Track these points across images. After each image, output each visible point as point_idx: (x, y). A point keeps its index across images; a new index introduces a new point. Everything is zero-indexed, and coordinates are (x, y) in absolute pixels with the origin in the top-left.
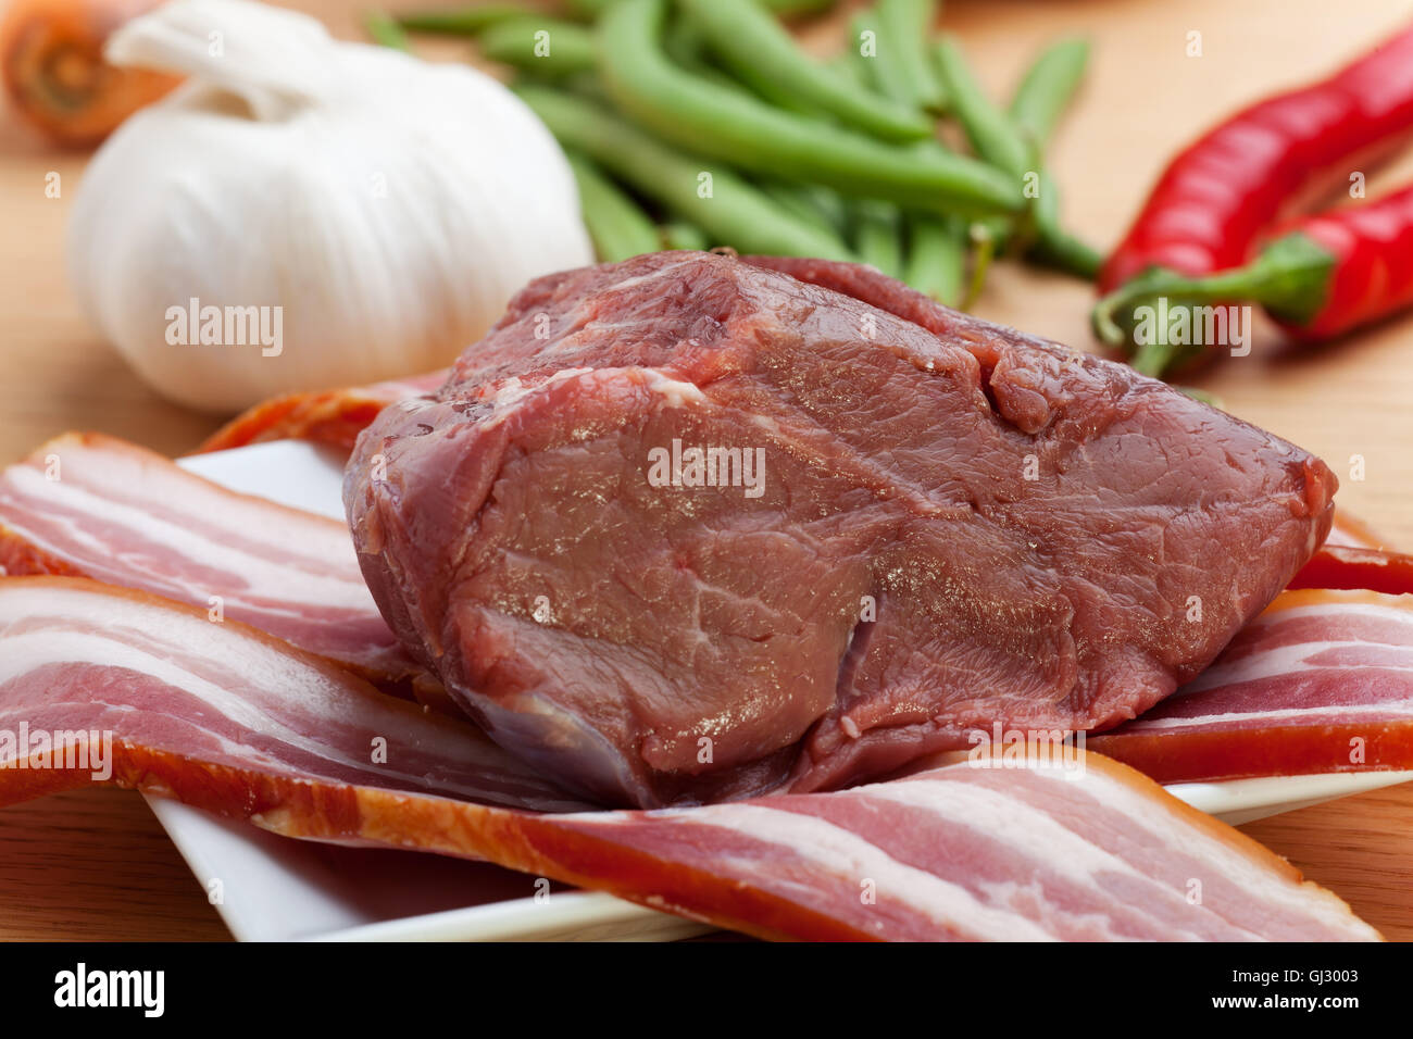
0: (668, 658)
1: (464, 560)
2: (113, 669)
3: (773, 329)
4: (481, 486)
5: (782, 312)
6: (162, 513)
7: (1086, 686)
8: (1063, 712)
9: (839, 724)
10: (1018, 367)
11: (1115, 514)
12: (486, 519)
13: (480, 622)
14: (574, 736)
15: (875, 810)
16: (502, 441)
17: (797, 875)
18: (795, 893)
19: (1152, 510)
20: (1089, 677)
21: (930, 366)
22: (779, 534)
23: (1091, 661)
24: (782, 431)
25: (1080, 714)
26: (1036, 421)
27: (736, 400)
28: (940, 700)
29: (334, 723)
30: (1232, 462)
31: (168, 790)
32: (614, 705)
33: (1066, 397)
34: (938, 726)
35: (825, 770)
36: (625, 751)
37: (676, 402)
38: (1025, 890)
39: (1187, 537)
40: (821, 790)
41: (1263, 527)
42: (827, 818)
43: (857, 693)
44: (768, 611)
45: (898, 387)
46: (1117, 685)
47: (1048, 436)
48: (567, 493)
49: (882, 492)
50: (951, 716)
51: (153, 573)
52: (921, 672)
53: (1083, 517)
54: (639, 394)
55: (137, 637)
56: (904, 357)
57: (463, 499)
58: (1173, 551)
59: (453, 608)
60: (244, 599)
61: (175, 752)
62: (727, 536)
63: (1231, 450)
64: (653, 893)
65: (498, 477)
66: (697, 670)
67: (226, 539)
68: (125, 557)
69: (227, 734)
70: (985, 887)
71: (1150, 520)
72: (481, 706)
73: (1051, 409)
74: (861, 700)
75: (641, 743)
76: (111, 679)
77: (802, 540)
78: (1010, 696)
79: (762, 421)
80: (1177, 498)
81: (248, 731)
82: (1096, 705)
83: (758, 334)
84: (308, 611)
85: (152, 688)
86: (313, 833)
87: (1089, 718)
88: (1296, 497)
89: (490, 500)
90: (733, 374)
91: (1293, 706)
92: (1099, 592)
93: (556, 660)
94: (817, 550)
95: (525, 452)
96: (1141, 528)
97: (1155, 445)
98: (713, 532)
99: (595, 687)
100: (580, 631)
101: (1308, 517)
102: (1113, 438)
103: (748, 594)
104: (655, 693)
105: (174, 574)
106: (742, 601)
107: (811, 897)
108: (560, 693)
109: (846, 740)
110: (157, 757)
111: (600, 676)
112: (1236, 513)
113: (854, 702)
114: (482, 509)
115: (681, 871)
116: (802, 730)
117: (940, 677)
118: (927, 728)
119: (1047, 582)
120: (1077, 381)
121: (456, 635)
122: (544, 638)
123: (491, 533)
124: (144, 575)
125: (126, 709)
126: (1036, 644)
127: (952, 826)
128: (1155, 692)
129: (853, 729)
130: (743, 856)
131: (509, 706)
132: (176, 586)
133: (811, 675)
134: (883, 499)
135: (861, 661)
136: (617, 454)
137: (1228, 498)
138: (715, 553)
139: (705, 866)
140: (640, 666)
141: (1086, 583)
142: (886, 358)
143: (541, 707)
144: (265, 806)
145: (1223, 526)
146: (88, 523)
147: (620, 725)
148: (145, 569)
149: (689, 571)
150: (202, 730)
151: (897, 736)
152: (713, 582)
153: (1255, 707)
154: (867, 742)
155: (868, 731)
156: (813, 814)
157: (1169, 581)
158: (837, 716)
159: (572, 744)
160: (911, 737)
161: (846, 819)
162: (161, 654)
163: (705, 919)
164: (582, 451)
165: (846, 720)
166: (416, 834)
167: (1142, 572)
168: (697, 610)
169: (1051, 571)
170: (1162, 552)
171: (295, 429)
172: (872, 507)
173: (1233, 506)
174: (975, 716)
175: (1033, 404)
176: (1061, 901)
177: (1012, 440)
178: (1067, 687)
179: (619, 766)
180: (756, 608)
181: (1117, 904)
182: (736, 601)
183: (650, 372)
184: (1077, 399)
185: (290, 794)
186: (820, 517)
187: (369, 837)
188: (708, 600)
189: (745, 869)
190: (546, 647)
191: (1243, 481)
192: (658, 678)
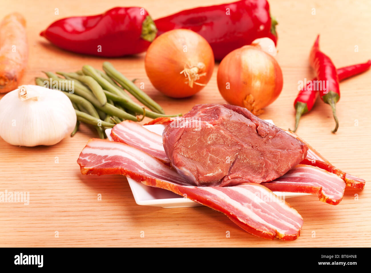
0: (204, 165)
1: (175, 147)
2: (125, 157)
3: (225, 118)
4: (179, 136)
5: (227, 116)
6: (139, 133)
7: (266, 175)
8: (262, 179)
9: (228, 177)
10: (262, 127)
11: (273, 150)
12: (179, 141)
13: (177, 156)
14: (188, 174)
15: (229, 191)
16: (183, 130)
17: (216, 199)
18: (215, 201)
19: (279, 150)
20: (266, 174)
21: (248, 125)
22: (222, 148)
23: (267, 171)
24: (225, 133)
25: (264, 179)
26: (263, 135)
27: (218, 128)
28: (243, 175)
29: (157, 169)
30: (292, 144)
31: (129, 176)
32: (195, 170)
33: (268, 132)
34: (242, 179)
35: (225, 183)
36: (196, 177)
37: (209, 127)
38: (249, 204)
39: (283, 155)
40: (223, 187)
41: (295, 154)
42: (222, 191)
43: (231, 173)
44: (219, 159)
45: (243, 128)
46: (270, 176)
47: (265, 138)
48: (192, 139)
49: (239, 143)
50: (245, 178)
51: (136, 143)
52: (241, 170)
53: (268, 150)
54: (204, 125)
55: (130, 153)
56: (244, 124)
57: (176, 138)
58: (281, 156)
59: (173, 154)
60: (149, 148)
61: (131, 171)
62: (215, 148)
63: (292, 142)
64: (195, 199)
65: (182, 135)
66: (208, 167)
67: (148, 138)
68: (132, 140)
69: (140, 169)
70: (243, 203)
71: (278, 152)
72: (176, 168)
73: (266, 134)
74: (232, 174)
75: (198, 176)
76: (124, 159)
77: (226, 149)
78: (254, 176)
79: (222, 131)
80: (283, 148)
81: (143, 169)
82: (266, 178)
83: (223, 118)
84: (158, 151)
85: (130, 161)
86: (149, 185)
87: (265, 180)
88: (301, 150)
89: (180, 138)
90: (218, 124)
91: (295, 182)
92: (269, 162)
93: (187, 163)
94: (228, 151)
95: (186, 132)
96: (277, 153)
97: (281, 141)
98: (213, 147)
99: (192, 167)
100: (192, 159)
101: (303, 153)
102: (275, 139)
103: (217, 157)
104: (201, 169)
105: (139, 143)
106: (216, 157)
107: (217, 202)
108: (187, 167)
109: (229, 179)
110: (128, 172)
111: (193, 166)
112: (291, 152)
113: (231, 174)
114: (179, 139)
115: (199, 197)
116: (223, 177)
117: (244, 171)
118: (241, 179)
119: (262, 159)
120: (270, 130)
121: (173, 157)
122: (186, 159)
123: (180, 143)
124: (134, 143)
125: (126, 164)
126: (259, 168)
127: (240, 194)
128: (276, 177)
129: (230, 178)
130: (209, 195)
131: (179, 168)
132: (139, 145)
133: (225, 169)
134: (239, 145)
135: (232, 168)
136: (200, 134)
137: (290, 149)
138: (213, 150)
139: (203, 196)
140: (199, 165)
141: (267, 160)
142: (242, 124)
143: (184, 169)
144: (143, 180)
145: (289, 153)
146: (128, 134)
147: (196, 173)
148: (135, 142)
149: (208, 152)
150: (136, 168)
151: (236, 179)
152: (212, 154)
153: (290, 181)
154: (232, 180)
155: (232, 178)
156: (220, 191)
157: (280, 161)
158: (228, 176)
159: (188, 175)
160: (238, 180)
161: (225, 192)
162: (133, 156)
163: (202, 204)
164: (194, 132)
165: (229, 176)
166: (164, 187)
167: (276, 159)
168: (209, 158)
169: (263, 158)
170: (279, 156)
171: (161, 123)
172: (237, 146)
173: (291, 151)
174: (248, 178)
175: (263, 133)
176: (254, 206)
177: (259, 137)
178: (263, 175)
179: (195, 179)
180: (218, 158)
181: (263, 208)
182: (215, 157)
183: (206, 122)
184: (270, 132)
185: (147, 179)
186: (229, 146)
187: (157, 186)
188: (211, 157)
189: (209, 198)
190: (186, 161)
191: (293, 147)
192: (202, 167)
